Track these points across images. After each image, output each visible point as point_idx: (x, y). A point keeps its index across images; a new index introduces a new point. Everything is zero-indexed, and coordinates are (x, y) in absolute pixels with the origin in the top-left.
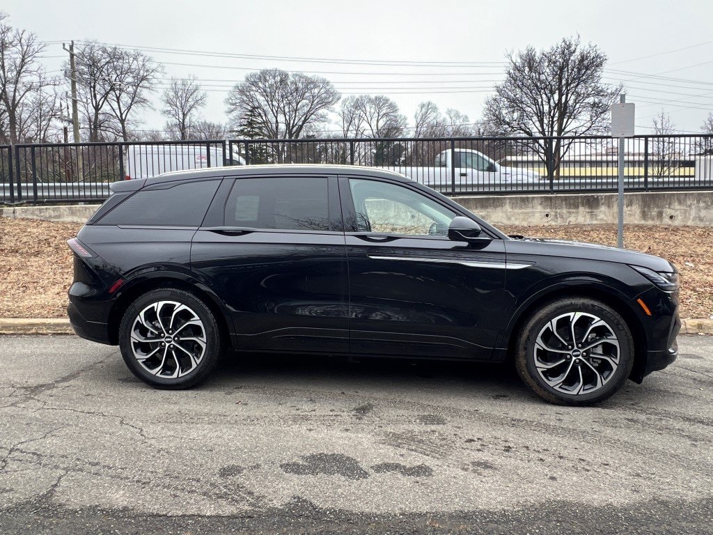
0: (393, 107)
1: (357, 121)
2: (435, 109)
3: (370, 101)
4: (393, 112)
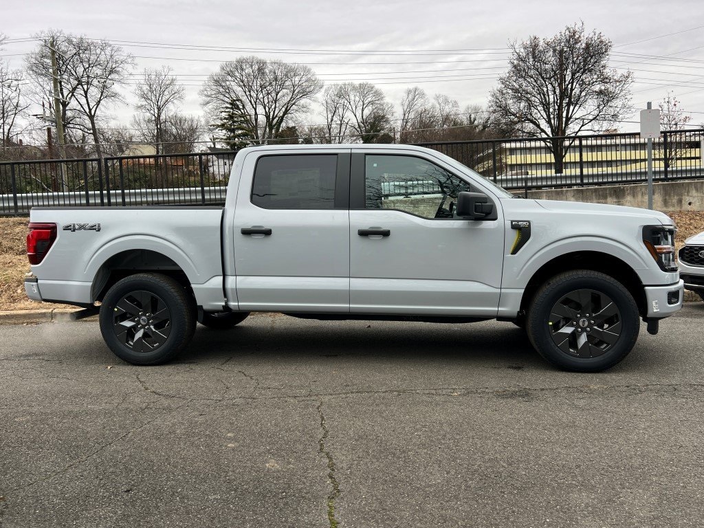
0: (378, 94)
1: (341, 110)
2: (422, 95)
3: (354, 88)
4: (379, 100)
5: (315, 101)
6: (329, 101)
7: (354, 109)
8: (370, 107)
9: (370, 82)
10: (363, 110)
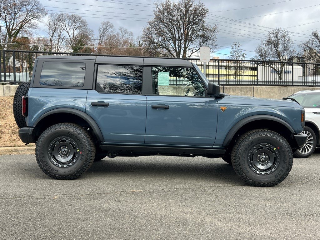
0: (84, 23)
1: (59, 30)
2: (112, 26)
3: (68, 17)
4: (84, 26)
5: (42, 22)
6: (51, 23)
7: (68, 30)
8: (78, 30)
9: (78, 15)
10: (74, 31)
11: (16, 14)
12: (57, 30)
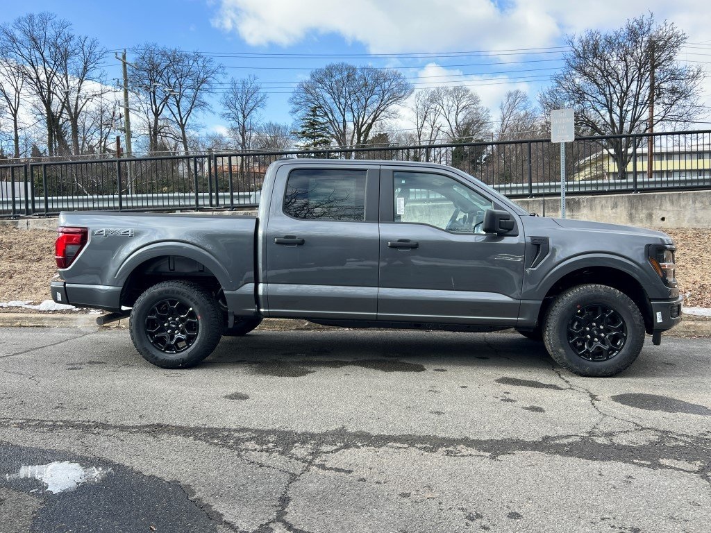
0: (475, 99)
1: (432, 115)
3: (448, 93)
4: (474, 104)
8: (464, 112)
10: (457, 115)
11: (368, 99)
12: (429, 116)
